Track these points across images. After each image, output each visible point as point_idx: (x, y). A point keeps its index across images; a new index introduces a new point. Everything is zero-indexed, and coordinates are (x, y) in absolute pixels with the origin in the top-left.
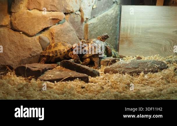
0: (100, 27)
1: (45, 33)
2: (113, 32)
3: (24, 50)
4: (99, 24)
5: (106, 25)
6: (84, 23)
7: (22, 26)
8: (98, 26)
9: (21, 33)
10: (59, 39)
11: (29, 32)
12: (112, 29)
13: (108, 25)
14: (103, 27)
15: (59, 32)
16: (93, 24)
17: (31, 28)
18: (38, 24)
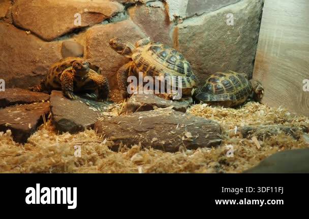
0: (209, 35)
1: (79, 38)
2: (244, 47)
3: (22, 63)
4: (206, 30)
5: (226, 32)
6: (172, 25)
7: (29, 22)
8: (203, 32)
9: (28, 32)
10: (101, 51)
11: (41, 33)
12: (242, 42)
13: (232, 33)
14: (218, 37)
15: (100, 38)
16: (191, 28)
17: (45, 26)
18: (59, 20)
